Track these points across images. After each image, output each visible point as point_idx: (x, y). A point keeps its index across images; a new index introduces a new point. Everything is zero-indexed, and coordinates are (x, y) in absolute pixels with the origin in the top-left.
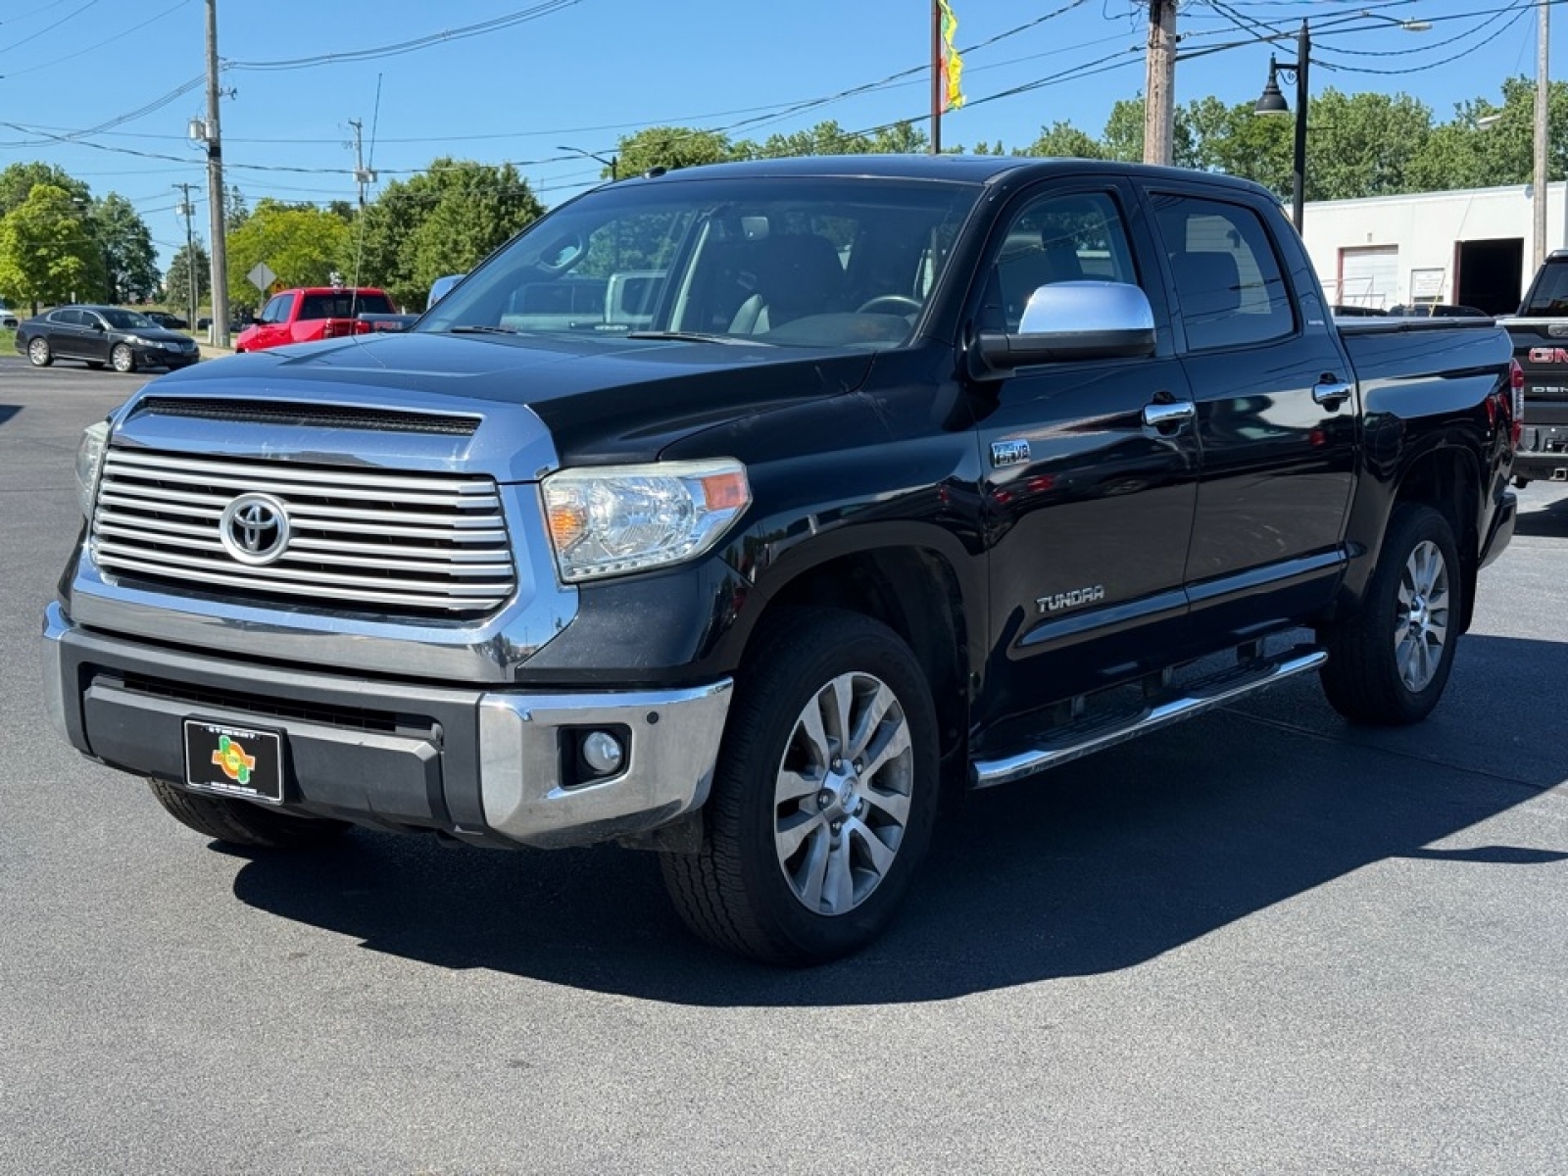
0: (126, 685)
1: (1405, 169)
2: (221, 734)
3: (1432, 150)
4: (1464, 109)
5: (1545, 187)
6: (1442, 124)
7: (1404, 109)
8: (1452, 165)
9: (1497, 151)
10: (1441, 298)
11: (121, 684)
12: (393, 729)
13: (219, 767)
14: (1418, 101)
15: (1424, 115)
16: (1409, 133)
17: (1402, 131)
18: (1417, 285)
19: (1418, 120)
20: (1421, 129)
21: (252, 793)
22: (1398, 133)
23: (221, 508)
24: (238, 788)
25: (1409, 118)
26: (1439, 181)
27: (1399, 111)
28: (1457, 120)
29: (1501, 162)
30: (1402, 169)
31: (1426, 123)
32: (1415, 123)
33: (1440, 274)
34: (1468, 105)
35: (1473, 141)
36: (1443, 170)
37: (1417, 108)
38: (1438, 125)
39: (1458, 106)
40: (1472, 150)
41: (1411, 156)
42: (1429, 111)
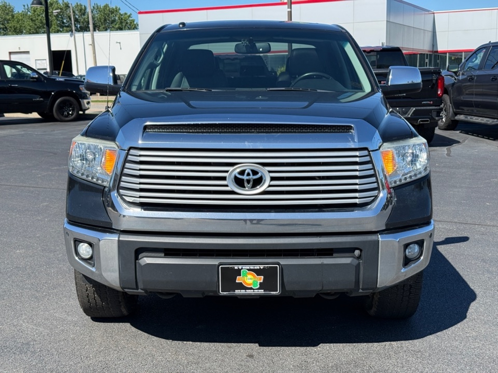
0: (165, 255)
1: (8, 26)
2: (242, 269)
3: (16, 20)
4: (26, 7)
5: (93, 33)
6: (18, 12)
7: (5, 6)
8: (24, 25)
9: (39, 21)
10: (46, 69)
11: (163, 255)
12: (332, 255)
13: (241, 283)
14: (9, 4)
15: (12, 8)
16: (7, 14)
17: (5, 13)
18: (38, 65)
19: (10, 10)
20: (12, 13)
21: (261, 292)
22: (4, 14)
23: (227, 172)
24: (252, 291)
25: (7, 9)
26: (20, 30)
27: (3, 7)
28: (24, 10)
29: (41, 25)
30: (6, 26)
31: (12, 11)
32: (9, 11)
33: (44, 61)
34: (28, 6)
35: (31, 17)
36: (21, 26)
37: (9, 6)
38: (17, 12)
39: (24, 6)
40: (30, 20)
41: (9, 22)
42: (13, 7)
